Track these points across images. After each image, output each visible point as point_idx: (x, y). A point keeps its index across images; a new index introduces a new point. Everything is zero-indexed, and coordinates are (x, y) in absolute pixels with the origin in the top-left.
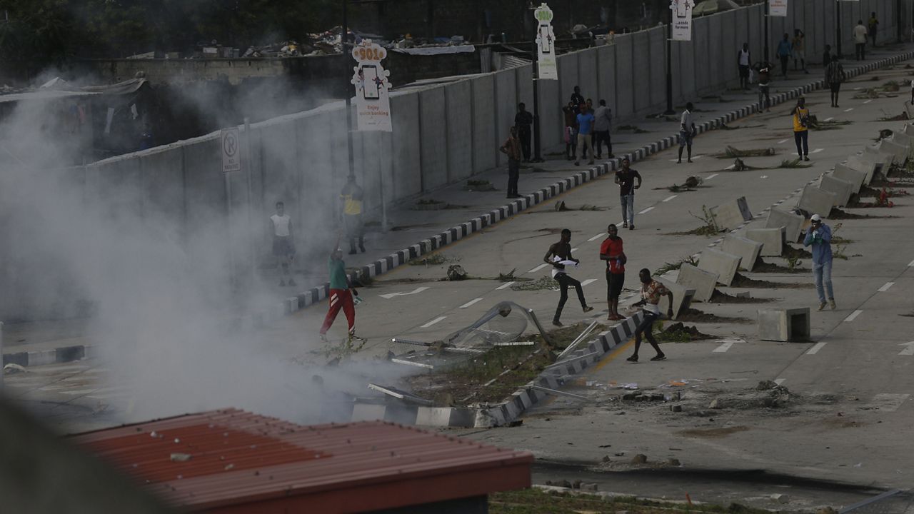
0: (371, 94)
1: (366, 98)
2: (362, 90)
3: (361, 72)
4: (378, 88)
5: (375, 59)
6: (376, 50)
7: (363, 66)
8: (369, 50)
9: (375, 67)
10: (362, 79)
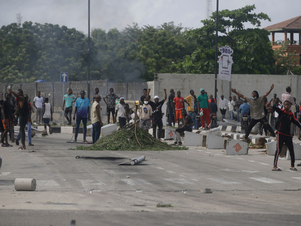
0: (225, 66)
1: (223, 67)
2: (222, 64)
3: (222, 57)
4: (228, 64)
5: (228, 53)
6: (229, 50)
7: (223, 55)
8: (226, 49)
9: (228, 56)
10: (222, 60)
